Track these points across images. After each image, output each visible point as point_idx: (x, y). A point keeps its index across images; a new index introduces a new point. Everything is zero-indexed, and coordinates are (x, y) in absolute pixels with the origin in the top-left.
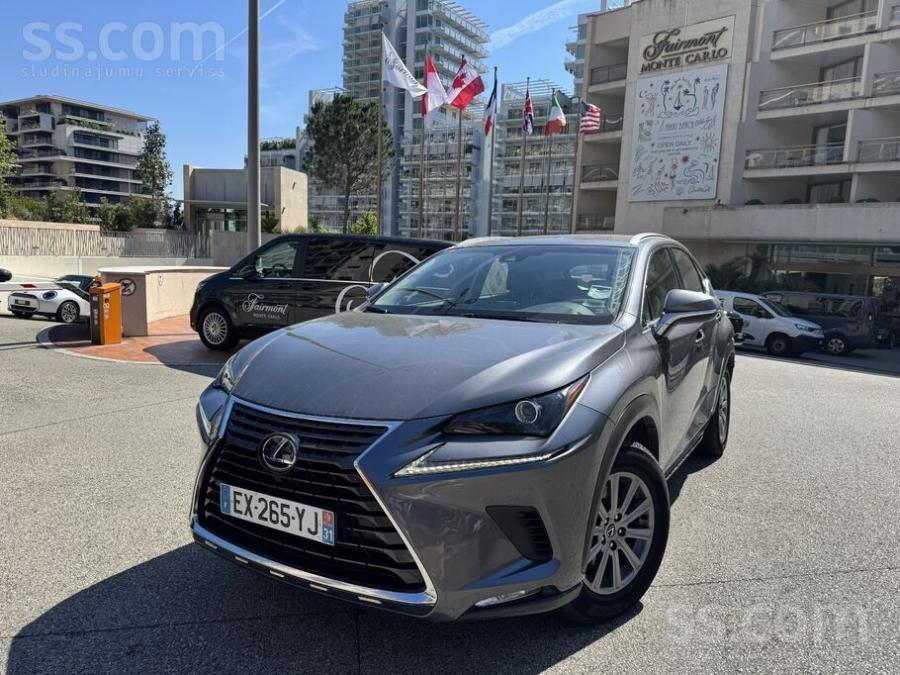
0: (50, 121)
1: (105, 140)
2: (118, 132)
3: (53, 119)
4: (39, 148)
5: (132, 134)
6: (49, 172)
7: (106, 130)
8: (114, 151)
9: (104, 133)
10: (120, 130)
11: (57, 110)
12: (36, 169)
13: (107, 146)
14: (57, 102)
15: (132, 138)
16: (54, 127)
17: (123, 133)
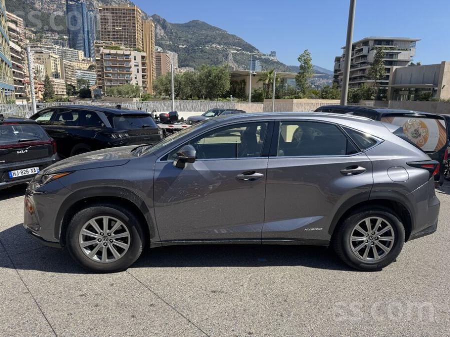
0: (367, 49)
1: (391, 55)
2: (399, 50)
3: (369, 48)
4: (361, 63)
5: (407, 50)
6: (364, 74)
7: (393, 50)
8: (396, 60)
9: (392, 51)
10: (400, 49)
11: (371, 43)
12: (359, 73)
13: (393, 58)
14: (372, 40)
15: (406, 52)
16: (368, 52)
17: (402, 50)
